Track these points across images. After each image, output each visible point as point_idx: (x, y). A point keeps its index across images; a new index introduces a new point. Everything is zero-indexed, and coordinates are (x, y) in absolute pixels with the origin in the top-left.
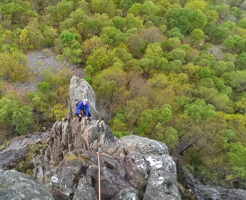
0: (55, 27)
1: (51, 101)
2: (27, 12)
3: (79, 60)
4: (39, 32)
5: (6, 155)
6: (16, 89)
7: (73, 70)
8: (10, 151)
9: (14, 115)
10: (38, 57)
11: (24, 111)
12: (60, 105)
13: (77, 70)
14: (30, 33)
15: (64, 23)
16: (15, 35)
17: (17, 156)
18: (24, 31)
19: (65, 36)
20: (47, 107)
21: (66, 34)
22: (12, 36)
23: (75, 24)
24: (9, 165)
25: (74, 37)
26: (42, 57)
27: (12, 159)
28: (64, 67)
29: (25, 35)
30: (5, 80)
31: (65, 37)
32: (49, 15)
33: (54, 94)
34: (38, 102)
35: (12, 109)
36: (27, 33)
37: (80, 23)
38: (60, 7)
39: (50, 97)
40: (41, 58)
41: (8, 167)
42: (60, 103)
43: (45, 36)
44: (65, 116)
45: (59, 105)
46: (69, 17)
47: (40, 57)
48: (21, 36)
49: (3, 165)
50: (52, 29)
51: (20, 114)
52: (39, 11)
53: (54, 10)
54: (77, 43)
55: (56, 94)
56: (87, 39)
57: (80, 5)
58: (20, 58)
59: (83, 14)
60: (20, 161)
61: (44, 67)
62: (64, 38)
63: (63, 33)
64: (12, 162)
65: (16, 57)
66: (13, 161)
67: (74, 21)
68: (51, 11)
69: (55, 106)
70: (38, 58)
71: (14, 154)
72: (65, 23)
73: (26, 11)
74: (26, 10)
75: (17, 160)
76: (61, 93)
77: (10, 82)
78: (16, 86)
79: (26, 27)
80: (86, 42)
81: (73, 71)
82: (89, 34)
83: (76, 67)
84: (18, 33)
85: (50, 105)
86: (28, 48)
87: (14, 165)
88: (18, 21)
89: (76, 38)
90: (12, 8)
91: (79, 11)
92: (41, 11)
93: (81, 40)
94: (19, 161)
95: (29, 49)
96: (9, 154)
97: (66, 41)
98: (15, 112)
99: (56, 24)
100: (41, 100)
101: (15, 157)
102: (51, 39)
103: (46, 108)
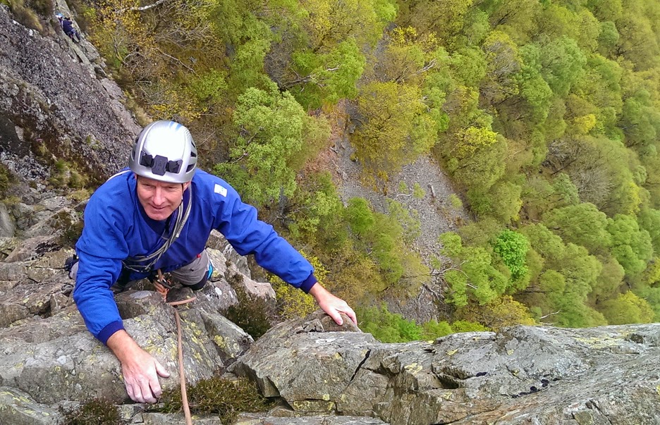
0: (523, 213)
1: (326, 245)
2: (538, 132)
3: (461, 301)
4: (500, 171)
5: (101, 116)
6: (334, 147)
7: (426, 287)
8: (125, 130)
9: (259, 147)
10: (432, 187)
11: (278, 173)
12: (321, 273)
13: (430, 300)
14: (489, 150)
15: (544, 233)
16: (472, 115)
17: (105, 155)
18: (489, 134)
19: (512, 242)
20: (306, 237)
21: (519, 244)
22: (466, 108)
23: (552, 262)
24: (61, 131)
25: (516, 268)
26: (434, 195)
27: (88, 140)
28: (426, 260)
29: (479, 138)
30: (349, 116)
31: (509, 243)
32: (550, 189)
33: (348, 247)
34: (315, 207)
35: (277, 140)
36: (486, 142)
37: (561, 276)
38: (586, 213)
39: (336, 239)
40: (432, 195)
41: (50, 124)
42: (326, 271)
43: (492, 190)
44: (291, 295)
45: (322, 271)
46: (565, 242)
47: (433, 192)
48: (473, 130)
49: (54, 108)
50: (518, 204)
51: (268, 163)
52: (547, 164)
53: (568, 198)
54: (505, 280)
55: (348, 254)
56: (525, 308)
57: (609, 265)
58: (420, 137)
59: (590, 280)
60: (87, 170)
61: (410, 207)
62: (505, 244)
63: (517, 235)
64: (76, 138)
65: (420, 126)
66: (80, 142)
67: (560, 258)
68: (563, 191)
69: (316, 258)
70: (429, 187)
71: (115, 145)
72: (547, 237)
73: (540, 129)
74: (544, 129)
75: (91, 159)
76: (354, 269)
77: (347, 129)
78: (341, 147)
79: (503, 138)
80: (518, 307)
81: (424, 289)
82: (538, 310)
83: (436, 293)
84: (479, 120)
85: (314, 244)
86: (449, 155)
87: (64, 147)
88: (506, 118)
89: (515, 276)
90: (537, 93)
91: (593, 266)
92: (551, 167)
93: (514, 291)
94: (81, 164)
95: (445, 159)
96: (110, 128)
97: (498, 249)
98: (269, 150)
99: (531, 214)
100: (321, 217)
101: (100, 151)
102: (491, 210)
103: (303, 236)
